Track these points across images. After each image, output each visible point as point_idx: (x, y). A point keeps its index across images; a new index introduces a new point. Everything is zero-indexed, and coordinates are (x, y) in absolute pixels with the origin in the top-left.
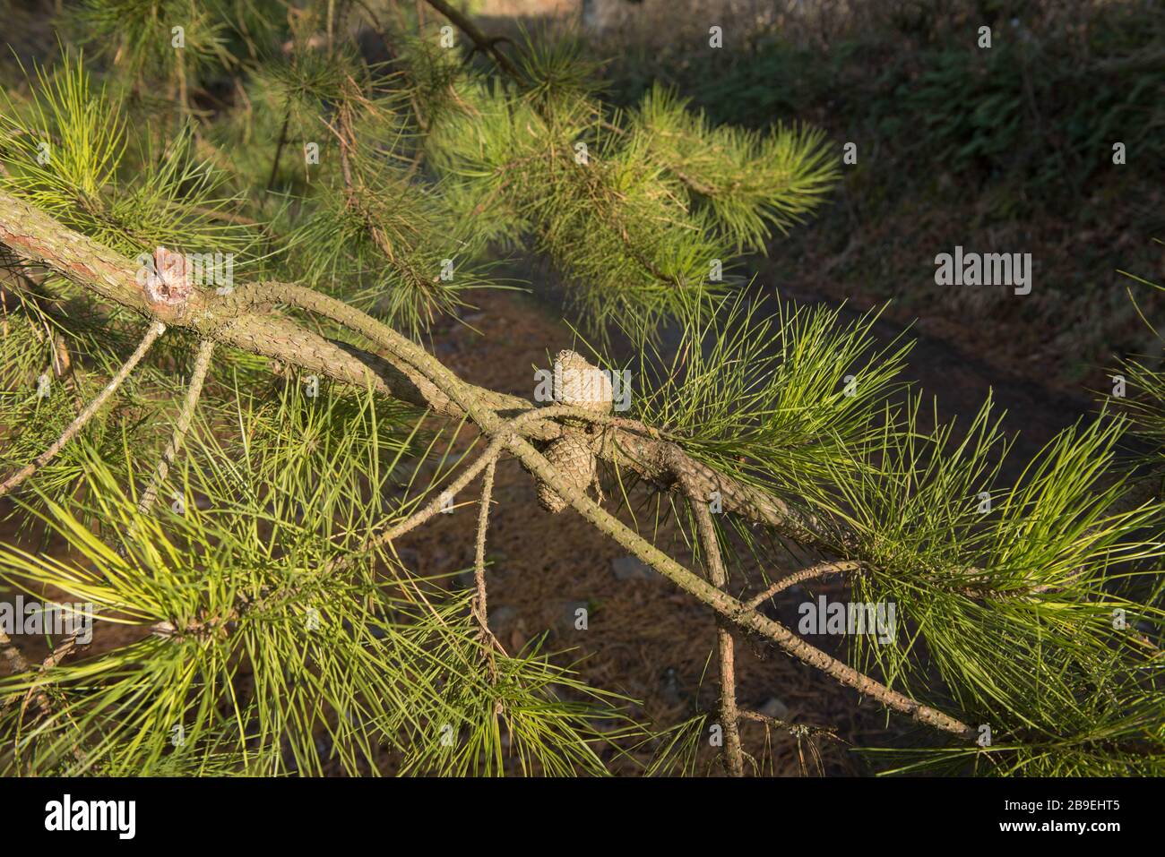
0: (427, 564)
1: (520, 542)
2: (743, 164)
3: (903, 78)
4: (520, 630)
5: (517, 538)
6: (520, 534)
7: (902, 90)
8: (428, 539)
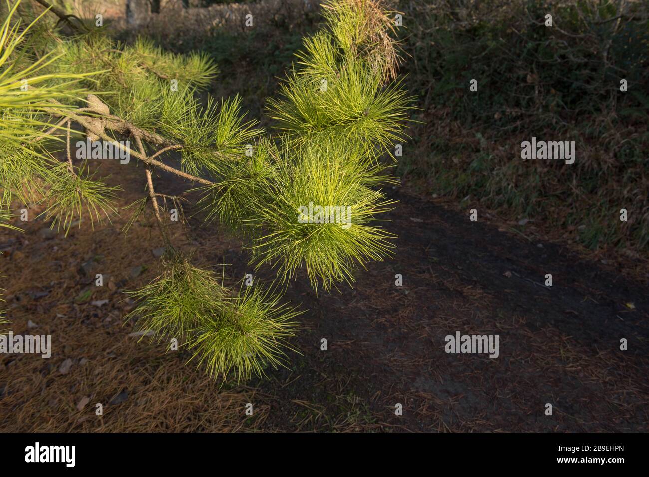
0: (66, 265)
1: (110, 250)
2: (179, 67)
3: (277, 48)
4: (112, 281)
5: (109, 249)
6: (110, 247)
7: (277, 53)
8: (66, 255)
